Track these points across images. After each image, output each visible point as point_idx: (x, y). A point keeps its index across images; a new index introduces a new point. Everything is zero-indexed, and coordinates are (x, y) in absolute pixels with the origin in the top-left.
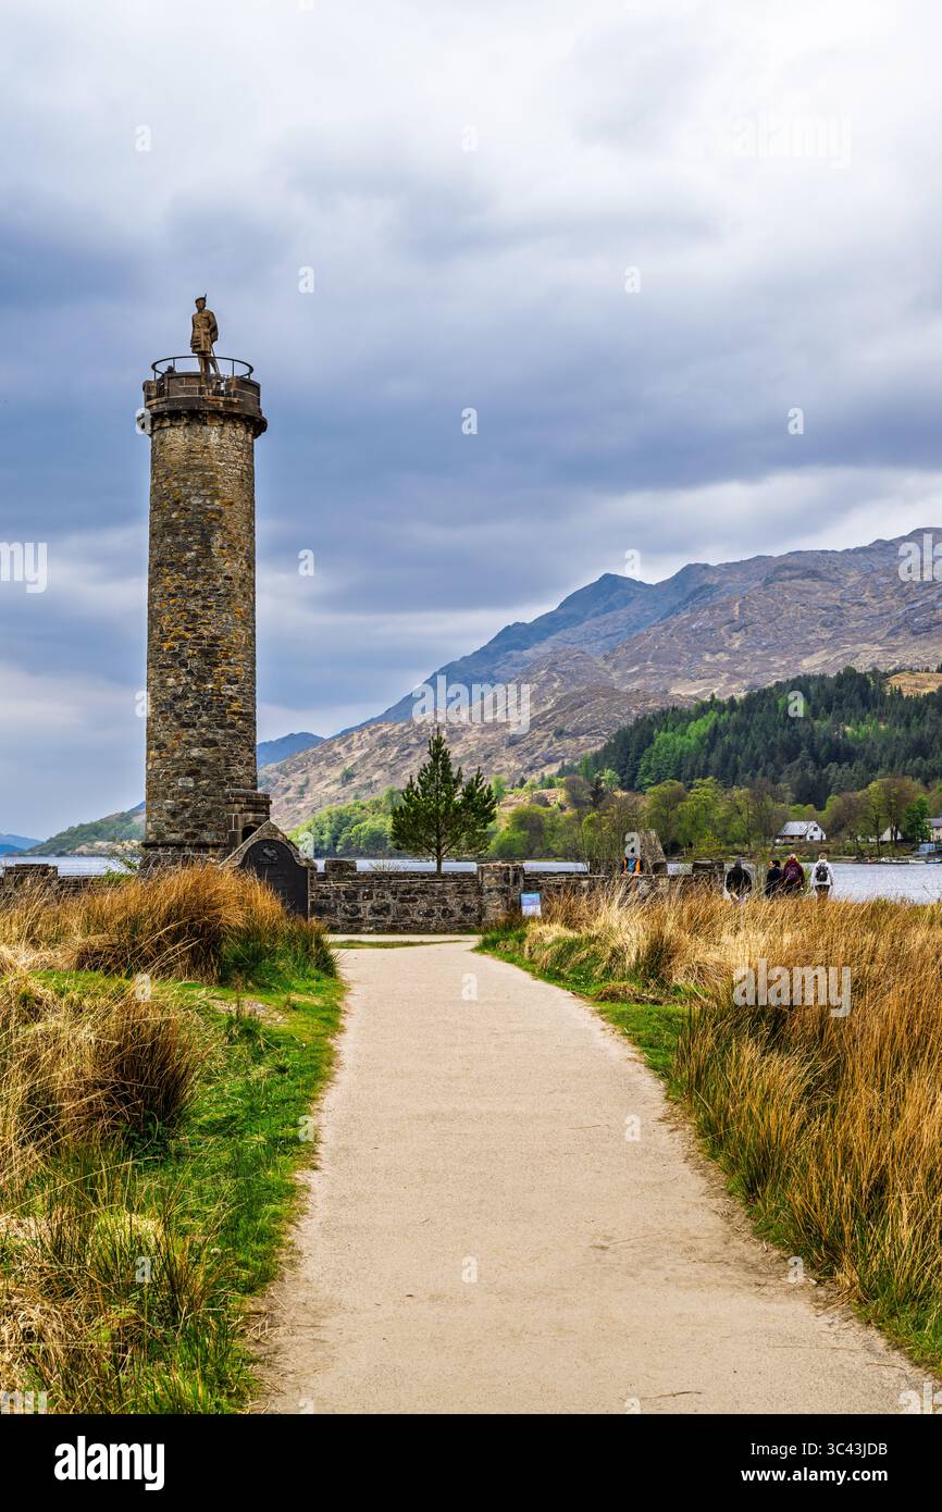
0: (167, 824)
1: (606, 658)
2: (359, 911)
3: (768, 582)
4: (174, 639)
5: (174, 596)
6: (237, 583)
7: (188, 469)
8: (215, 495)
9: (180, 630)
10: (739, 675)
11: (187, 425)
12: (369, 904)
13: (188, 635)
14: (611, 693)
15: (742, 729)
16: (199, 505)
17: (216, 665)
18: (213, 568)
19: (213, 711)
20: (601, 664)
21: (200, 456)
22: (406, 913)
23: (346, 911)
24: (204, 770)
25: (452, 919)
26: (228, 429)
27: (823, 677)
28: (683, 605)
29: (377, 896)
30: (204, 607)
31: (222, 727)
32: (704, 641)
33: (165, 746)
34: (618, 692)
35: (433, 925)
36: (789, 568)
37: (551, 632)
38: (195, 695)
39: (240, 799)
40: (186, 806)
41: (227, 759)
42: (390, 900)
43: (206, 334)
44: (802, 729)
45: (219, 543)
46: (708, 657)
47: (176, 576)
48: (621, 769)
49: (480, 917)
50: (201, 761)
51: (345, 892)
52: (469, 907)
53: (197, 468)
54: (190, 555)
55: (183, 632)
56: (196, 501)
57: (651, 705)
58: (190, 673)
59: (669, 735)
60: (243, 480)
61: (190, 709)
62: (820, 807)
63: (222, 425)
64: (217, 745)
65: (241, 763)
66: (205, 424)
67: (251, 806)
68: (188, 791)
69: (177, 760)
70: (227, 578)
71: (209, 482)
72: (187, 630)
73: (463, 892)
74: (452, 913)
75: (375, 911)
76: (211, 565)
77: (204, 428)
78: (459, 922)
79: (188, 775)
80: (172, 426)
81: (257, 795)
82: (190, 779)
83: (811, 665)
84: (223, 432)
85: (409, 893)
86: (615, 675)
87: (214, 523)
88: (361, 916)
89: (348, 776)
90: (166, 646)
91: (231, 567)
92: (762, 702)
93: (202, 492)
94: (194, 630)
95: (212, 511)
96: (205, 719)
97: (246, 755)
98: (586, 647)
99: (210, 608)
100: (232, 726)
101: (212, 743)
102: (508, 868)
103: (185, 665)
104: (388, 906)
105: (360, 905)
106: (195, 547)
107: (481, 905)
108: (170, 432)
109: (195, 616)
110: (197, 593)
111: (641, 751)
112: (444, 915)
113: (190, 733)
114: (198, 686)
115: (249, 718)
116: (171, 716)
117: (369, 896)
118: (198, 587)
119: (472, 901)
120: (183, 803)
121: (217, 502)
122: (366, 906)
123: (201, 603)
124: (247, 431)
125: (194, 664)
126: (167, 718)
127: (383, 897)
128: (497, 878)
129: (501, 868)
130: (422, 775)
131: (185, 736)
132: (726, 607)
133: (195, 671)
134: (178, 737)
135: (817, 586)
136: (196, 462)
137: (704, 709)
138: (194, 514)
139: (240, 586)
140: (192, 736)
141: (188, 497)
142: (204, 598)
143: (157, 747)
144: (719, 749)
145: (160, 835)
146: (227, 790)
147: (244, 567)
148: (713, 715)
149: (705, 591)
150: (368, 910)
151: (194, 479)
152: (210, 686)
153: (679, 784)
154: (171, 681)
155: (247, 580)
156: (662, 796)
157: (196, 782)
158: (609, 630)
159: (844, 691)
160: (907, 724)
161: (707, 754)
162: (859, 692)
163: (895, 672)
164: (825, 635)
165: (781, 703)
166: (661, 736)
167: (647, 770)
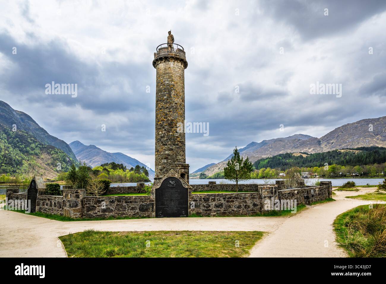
0: (159, 173)
1: (253, 152)
2: (210, 206)
3: (275, 142)
4: (161, 121)
5: (161, 109)
6: (179, 105)
7: (165, 74)
8: (172, 81)
9: (163, 118)
10: (271, 154)
11: (164, 62)
12: (214, 203)
13: (165, 120)
14: (254, 157)
15: (272, 161)
16: (168, 84)
17: (173, 128)
18: (172, 101)
19: (172, 141)
20: (252, 153)
21: (168, 70)
22: (230, 207)
23: (204, 206)
24: (169, 157)
25: (249, 209)
26: (176, 63)
27: (283, 154)
28: (263, 146)
29: (217, 200)
30: (169, 112)
31: (174, 145)
32: (266, 150)
33: (159, 151)
34: (255, 157)
35: (241, 212)
36: (277, 140)
37: (245, 149)
38: (167, 136)
39: (180, 165)
40: (164, 168)
41: (176, 154)
42: (223, 201)
43: (171, 40)
44: (281, 161)
45: (173, 94)
46: (267, 152)
47: (162, 104)
48: (256, 167)
49: (261, 208)
50: (169, 155)
51: (204, 199)
52: (256, 204)
53: (167, 73)
54: (165, 97)
55: (163, 119)
56: (167, 82)
57: (259, 158)
58: (165, 130)
59: (262, 162)
60: (180, 77)
61: (165, 140)
62: (285, 171)
63: (174, 62)
64: (173, 150)
65: (180, 155)
66: (169, 61)
67: (183, 167)
68: (165, 163)
69: (162, 155)
70: (175, 103)
71: (170, 77)
72: (164, 118)
73: (254, 198)
74: (249, 207)
75: (216, 206)
76: (171, 100)
77: (169, 62)
78: (252, 210)
79: (165, 159)
80: (161, 63)
81: (185, 164)
82: (165, 160)
83: (281, 153)
84: (174, 63)
85: (231, 199)
86: (254, 155)
87: (172, 88)
88: (211, 208)
90: (159, 123)
91: (177, 100)
92: (274, 157)
93: (169, 80)
94: (166, 118)
95: (171, 85)
96: (169, 143)
97: (182, 153)
98: (250, 151)
99: (171, 112)
100: (178, 145)
101: (172, 150)
102: (272, 188)
103: (164, 128)
104: (222, 204)
105: (210, 204)
106: (167, 95)
107: (261, 203)
108: (160, 65)
109: (167, 114)
110: (167, 108)
111: (258, 164)
112: (245, 207)
113: (165, 147)
114: (168, 134)
115: (183, 143)
116: (160, 142)
117: (214, 200)
118: (167, 106)
119: (257, 201)
120: (164, 167)
121: (173, 83)
122: (213, 204)
123: (168, 110)
124: (182, 64)
125: (166, 127)
126: (159, 143)
127: (220, 200)
128: (268, 192)
129: (269, 188)
130: (232, 159)
131: (164, 147)
132: (269, 145)
133: (167, 129)
134: (162, 148)
135: (281, 142)
136: (167, 72)
137: (267, 159)
138: (166, 86)
139: (180, 106)
140: (166, 148)
141: (165, 81)
142: (169, 109)
143: (157, 152)
144: (269, 164)
145: (158, 176)
146: (176, 163)
147: (181, 101)
148: (268, 159)
149: (266, 143)
150: (213, 206)
151: (166, 77)
152: (171, 134)
153: (265, 168)
154: (160, 133)
155: (182, 105)
156: (262, 170)
157: (167, 161)
158: (253, 149)
159: (286, 156)
160: (296, 160)
161: (268, 164)
162: (289, 156)
163: (293, 153)
164: (283, 149)
165: (278, 157)
166: (261, 162)
167: (260, 167)
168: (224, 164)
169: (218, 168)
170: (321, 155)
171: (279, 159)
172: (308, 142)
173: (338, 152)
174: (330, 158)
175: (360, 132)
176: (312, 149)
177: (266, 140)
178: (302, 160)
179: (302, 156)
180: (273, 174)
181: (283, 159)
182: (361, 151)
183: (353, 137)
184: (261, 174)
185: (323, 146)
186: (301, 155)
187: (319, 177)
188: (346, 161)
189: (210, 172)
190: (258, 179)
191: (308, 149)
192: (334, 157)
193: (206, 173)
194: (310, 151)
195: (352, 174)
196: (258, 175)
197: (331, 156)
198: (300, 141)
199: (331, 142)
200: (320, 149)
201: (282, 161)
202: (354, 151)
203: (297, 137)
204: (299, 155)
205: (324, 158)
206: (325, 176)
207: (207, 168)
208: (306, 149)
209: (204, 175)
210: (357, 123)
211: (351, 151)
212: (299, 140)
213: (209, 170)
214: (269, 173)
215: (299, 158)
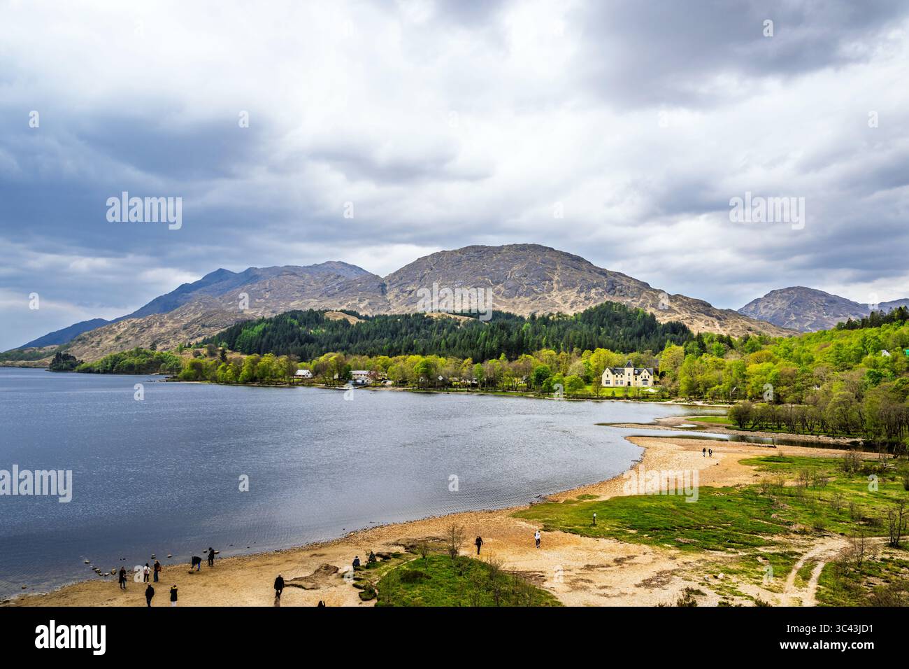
1: (220, 298)
3: (279, 275)
10: (268, 307)
14: (223, 312)
15: (274, 330)
27: (301, 312)
28: (248, 281)
34: (225, 312)
44: (295, 330)
46: (257, 300)
48: (228, 342)
59: (247, 330)
62: (308, 363)
83: (294, 306)
86: (224, 305)
89: (118, 338)
92: (279, 320)
111: (237, 336)
132: (264, 283)
135: (295, 278)
137: (260, 322)
144: (266, 336)
148: (264, 324)
149: (255, 277)
156: (252, 360)
158: (221, 288)
159: (310, 317)
160: (332, 330)
161: (262, 339)
162: (315, 318)
163: (326, 311)
164: (299, 295)
165: (288, 320)
166: (244, 331)
167: (239, 343)
168: (134, 327)
169: (114, 337)
170: (390, 322)
171: (292, 325)
172: (359, 285)
173: (426, 318)
174: (409, 331)
175: (466, 272)
176: (366, 302)
177: (256, 268)
178: (348, 332)
179: (348, 322)
180: (280, 372)
181: (300, 325)
182: (471, 319)
183: (453, 282)
184: (248, 370)
185: (390, 296)
186: (344, 319)
187: (392, 385)
188: (447, 343)
189: (86, 347)
190: (238, 383)
191: (357, 301)
192: (418, 329)
193: (76, 351)
194: (362, 306)
195: (463, 381)
196: (240, 372)
197: (411, 326)
198: (340, 280)
199: (408, 289)
200: (384, 303)
201: (300, 332)
202: (458, 317)
203: (333, 268)
204: (340, 317)
205: (397, 330)
206: (406, 382)
207: (78, 332)
208: (354, 302)
209: (67, 357)
210: (460, 253)
211: (452, 317)
212: (339, 276)
213: (83, 341)
214: (269, 369)
215: (341, 326)
